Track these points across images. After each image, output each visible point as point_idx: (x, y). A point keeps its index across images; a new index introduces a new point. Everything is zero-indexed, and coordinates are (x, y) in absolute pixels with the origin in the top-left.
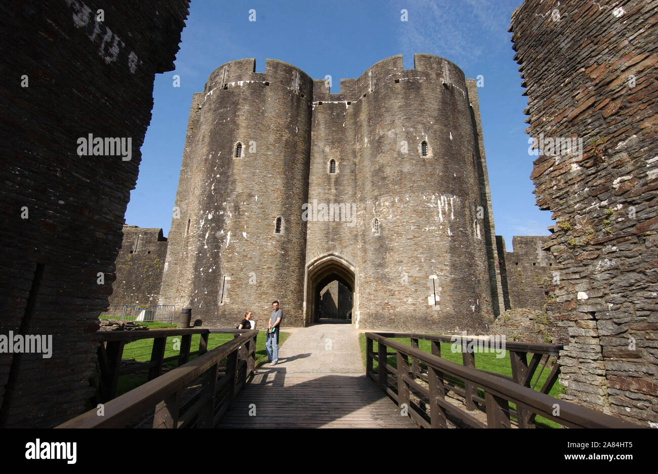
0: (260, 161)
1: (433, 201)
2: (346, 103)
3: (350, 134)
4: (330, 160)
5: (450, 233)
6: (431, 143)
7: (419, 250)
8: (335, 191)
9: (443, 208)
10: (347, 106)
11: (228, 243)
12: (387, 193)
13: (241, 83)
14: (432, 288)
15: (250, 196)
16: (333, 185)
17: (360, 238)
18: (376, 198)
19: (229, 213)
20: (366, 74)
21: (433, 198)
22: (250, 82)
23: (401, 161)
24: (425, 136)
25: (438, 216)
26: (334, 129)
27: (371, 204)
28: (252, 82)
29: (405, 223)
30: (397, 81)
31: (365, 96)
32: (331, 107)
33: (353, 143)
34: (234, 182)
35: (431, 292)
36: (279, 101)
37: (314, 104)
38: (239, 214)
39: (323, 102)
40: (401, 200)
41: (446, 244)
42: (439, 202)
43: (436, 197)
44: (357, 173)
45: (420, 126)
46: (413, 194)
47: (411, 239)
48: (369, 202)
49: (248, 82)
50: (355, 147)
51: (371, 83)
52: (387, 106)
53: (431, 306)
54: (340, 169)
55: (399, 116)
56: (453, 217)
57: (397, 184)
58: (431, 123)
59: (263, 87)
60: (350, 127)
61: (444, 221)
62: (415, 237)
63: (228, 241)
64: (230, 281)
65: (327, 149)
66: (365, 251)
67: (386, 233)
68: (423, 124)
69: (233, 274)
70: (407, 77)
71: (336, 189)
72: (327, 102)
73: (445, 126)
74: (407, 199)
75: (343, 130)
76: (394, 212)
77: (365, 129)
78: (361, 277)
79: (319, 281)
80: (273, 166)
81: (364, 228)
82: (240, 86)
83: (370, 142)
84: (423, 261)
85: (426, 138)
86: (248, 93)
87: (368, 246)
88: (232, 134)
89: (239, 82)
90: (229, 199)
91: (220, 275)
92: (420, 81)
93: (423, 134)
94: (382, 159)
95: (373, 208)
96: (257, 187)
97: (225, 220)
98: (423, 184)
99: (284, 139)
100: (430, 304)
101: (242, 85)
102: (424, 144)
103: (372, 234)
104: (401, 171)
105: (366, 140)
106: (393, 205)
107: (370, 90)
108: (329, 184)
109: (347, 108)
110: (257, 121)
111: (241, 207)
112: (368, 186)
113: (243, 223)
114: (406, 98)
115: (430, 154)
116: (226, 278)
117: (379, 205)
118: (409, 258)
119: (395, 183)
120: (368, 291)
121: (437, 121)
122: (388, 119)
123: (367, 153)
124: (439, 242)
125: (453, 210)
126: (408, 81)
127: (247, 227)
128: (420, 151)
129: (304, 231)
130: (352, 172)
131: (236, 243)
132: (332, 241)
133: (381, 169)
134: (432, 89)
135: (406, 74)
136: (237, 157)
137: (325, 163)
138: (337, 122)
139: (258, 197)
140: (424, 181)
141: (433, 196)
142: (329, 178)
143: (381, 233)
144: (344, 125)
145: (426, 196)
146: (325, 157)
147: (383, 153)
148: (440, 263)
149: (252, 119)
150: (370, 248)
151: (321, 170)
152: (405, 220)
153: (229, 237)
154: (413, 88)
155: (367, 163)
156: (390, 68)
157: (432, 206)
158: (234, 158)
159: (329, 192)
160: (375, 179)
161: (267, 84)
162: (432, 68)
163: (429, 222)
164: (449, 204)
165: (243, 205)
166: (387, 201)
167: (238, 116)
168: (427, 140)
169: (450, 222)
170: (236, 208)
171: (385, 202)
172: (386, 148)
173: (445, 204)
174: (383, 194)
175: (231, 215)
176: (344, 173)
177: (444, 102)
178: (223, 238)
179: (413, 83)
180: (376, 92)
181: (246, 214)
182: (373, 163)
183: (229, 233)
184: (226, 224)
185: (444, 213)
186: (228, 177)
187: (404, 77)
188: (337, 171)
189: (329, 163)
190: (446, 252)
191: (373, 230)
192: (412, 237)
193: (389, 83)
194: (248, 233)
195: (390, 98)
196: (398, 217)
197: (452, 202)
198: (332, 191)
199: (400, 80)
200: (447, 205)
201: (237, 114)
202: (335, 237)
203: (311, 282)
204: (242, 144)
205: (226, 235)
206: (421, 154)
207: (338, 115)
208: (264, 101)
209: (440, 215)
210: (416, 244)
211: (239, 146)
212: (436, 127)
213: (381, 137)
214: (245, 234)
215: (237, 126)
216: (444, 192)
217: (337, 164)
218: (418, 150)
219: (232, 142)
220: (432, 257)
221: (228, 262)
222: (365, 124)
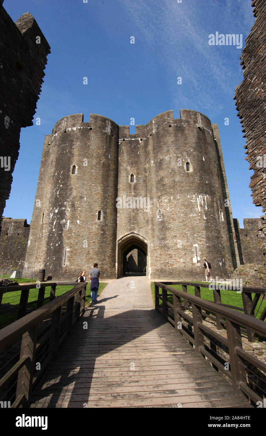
0: (87, 176)
1: (194, 198)
2: (140, 140)
3: (142, 159)
4: (130, 175)
5: (205, 218)
6: (192, 163)
7: (186, 229)
8: (134, 194)
9: (200, 203)
10: (140, 141)
11: (68, 227)
12: (166, 194)
13: (75, 129)
14: (195, 252)
15: (82, 198)
16: (132, 190)
17: (150, 222)
18: (159, 197)
19: (68, 208)
20: (151, 122)
21: (194, 197)
22: (80, 128)
23: (173, 175)
24: (188, 159)
25: (197, 207)
26: (132, 155)
27: (156, 201)
28: (82, 128)
29: (177, 212)
30: (170, 126)
31: (151, 135)
32: (131, 142)
33: (144, 164)
34: (71, 189)
35: (195, 255)
36: (98, 139)
37: (120, 141)
38: (75, 209)
39: (126, 139)
40: (174, 198)
41: (203, 225)
42: (198, 199)
43: (196, 196)
44: (147, 182)
45: (185, 153)
46: (181, 194)
47: (181, 222)
48: (155, 200)
49: (79, 128)
50: (145, 166)
51: (154, 127)
52: (164, 141)
53: (195, 263)
54: (137, 180)
55: (172, 147)
56: (206, 208)
57: (172, 189)
58: (192, 151)
59: (88, 131)
60: (143, 154)
61: (201, 210)
62: (184, 221)
63: (68, 226)
64: (70, 251)
65: (129, 168)
66: (153, 230)
67: (166, 219)
68: (187, 151)
69: (71, 247)
70: (176, 123)
71: (135, 192)
72: (128, 139)
73: (200, 152)
74: (178, 197)
75: (138, 156)
76: (170, 206)
77: (151, 155)
78: (151, 246)
79: (125, 250)
80: (96, 179)
81: (152, 216)
82: (74, 131)
83: (155, 163)
84: (189, 235)
85: (189, 160)
86: (79, 135)
87: (155, 227)
88: (69, 160)
89: (73, 128)
90: (68, 200)
91: (63, 248)
92: (184, 126)
93: (187, 158)
94: (162, 173)
95: (157, 203)
96: (85, 192)
97: (65, 213)
98: (187, 188)
99: (102, 162)
100: (194, 262)
101: (75, 130)
102: (188, 163)
103: (157, 219)
104: (174, 181)
105: (152, 162)
106: (170, 201)
107: (154, 131)
108: (130, 189)
109: (140, 142)
110: (85, 151)
111: (76, 205)
112: (154, 190)
113: (77, 215)
114: (176, 136)
115: (191, 170)
116: (67, 250)
117: (161, 201)
118: (181, 234)
119: (170, 188)
120: (156, 255)
121: (195, 149)
122: (165, 149)
123: (153, 170)
124: (198, 223)
125: (206, 204)
126: (177, 126)
127: (80, 217)
128: (185, 168)
129: (115, 218)
130: (144, 182)
131: (73, 227)
132: (133, 225)
133: (162, 180)
134: (192, 130)
135: (175, 122)
136: (73, 174)
137: (128, 177)
138: (134, 151)
139: (86, 198)
140: (188, 187)
141: (194, 195)
142: (130, 185)
143: (163, 219)
144: (138, 153)
145: (190, 195)
146: (128, 173)
147: (163, 169)
148: (199, 236)
149: (82, 150)
150: (157, 228)
151: (125, 180)
152: (178, 211)
153: (68, 224)
154: (180, 130)
155: (153, 176)
156: (166, 118)
157: (193, 202)
158: (71, 175)
159: (131, 194)
160: (159, 185)
161: (91, 129)
162: (191, 118)
163: (192, 212)
164: (204, 200)
165: (77, 204)
166: (166, 199)
167: (73, 149)
168: (189, 162)
169: (205, 211)
170: (73, 206)
171: (165, 199)
172: (164, 167)
173: (201, 200)
174: (163, 195)
175: (69, 210)
176: (139, 183)
177: (199, 138)
178: (65, 224)
179: (179, 127)
180: (158, 133)
181: (79, 209)
182: (157, 176)
183: (68, 221)
184: (67, 216)
185: (201, 206)
186: (68, 186)
187: (174, 124)
188: (135, 181)
189: (130, 176)
190: (203, 230)
191: (158, 217)
192: (182, 221)
193: (165, 127)
194: (80, 221)
195: (166, 136)
196: (173, 209)
197: (205, 199)
198: (132, 193)
199: (172, 125)
200: (202, 201)
201: (73, 147)
202: (135, 222)
203: (120, 250)
204: (76, 166)
205: (67, 222)
206: (186, 170)
207: (135, 147)
208: (89, 139)
209: (199, 207)
210: (184, 225)
211: (74, 167)
212: (195, 153)
213: (161, 160)
214: (78, 222)
215: (73, 155)
216: (201, 192)
217: (135, 177)
218: (184, 168)
219: (69, 165)
220: (194, 233)
221: (68, 239)
222: (151, 152)
